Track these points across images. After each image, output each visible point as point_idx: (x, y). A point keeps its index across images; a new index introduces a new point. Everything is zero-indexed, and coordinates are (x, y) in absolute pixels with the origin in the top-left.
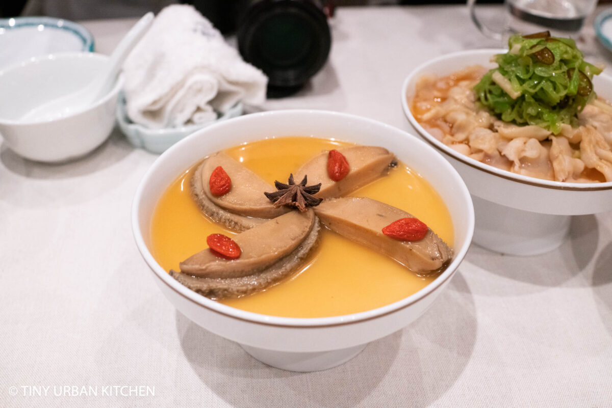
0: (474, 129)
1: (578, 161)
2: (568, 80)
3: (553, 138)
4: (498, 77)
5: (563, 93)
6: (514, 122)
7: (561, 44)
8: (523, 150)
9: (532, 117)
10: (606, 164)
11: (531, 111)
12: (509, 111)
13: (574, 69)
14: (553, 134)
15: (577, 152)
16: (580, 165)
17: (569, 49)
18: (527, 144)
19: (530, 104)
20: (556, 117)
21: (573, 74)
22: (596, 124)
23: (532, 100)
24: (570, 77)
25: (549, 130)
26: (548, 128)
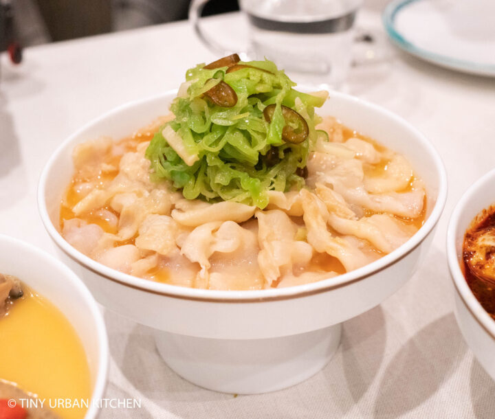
0: (145, 218)
1: (302, 243)
2: (266, 124)
3: (260, 215)
4: (170, 135)
5: (262, 146)
6: (201, 198)
7: (251, 72)
8: (212, 243)
9: (225, 188)
10: (342, 245)
11: (222, 179)
12: (191, 182)
13: (274, 105)
14: (258, 209)
15: (300, 230)
16: (305, 251)
17: (265, 75)
18: (218, 233)
19: (216, 169)
20: (258, 183)
21: (272, 115)
22: (330, 180)
23: (219, 163)
24: (268, 120)
25: (251, 204)
26: (249, 201)
